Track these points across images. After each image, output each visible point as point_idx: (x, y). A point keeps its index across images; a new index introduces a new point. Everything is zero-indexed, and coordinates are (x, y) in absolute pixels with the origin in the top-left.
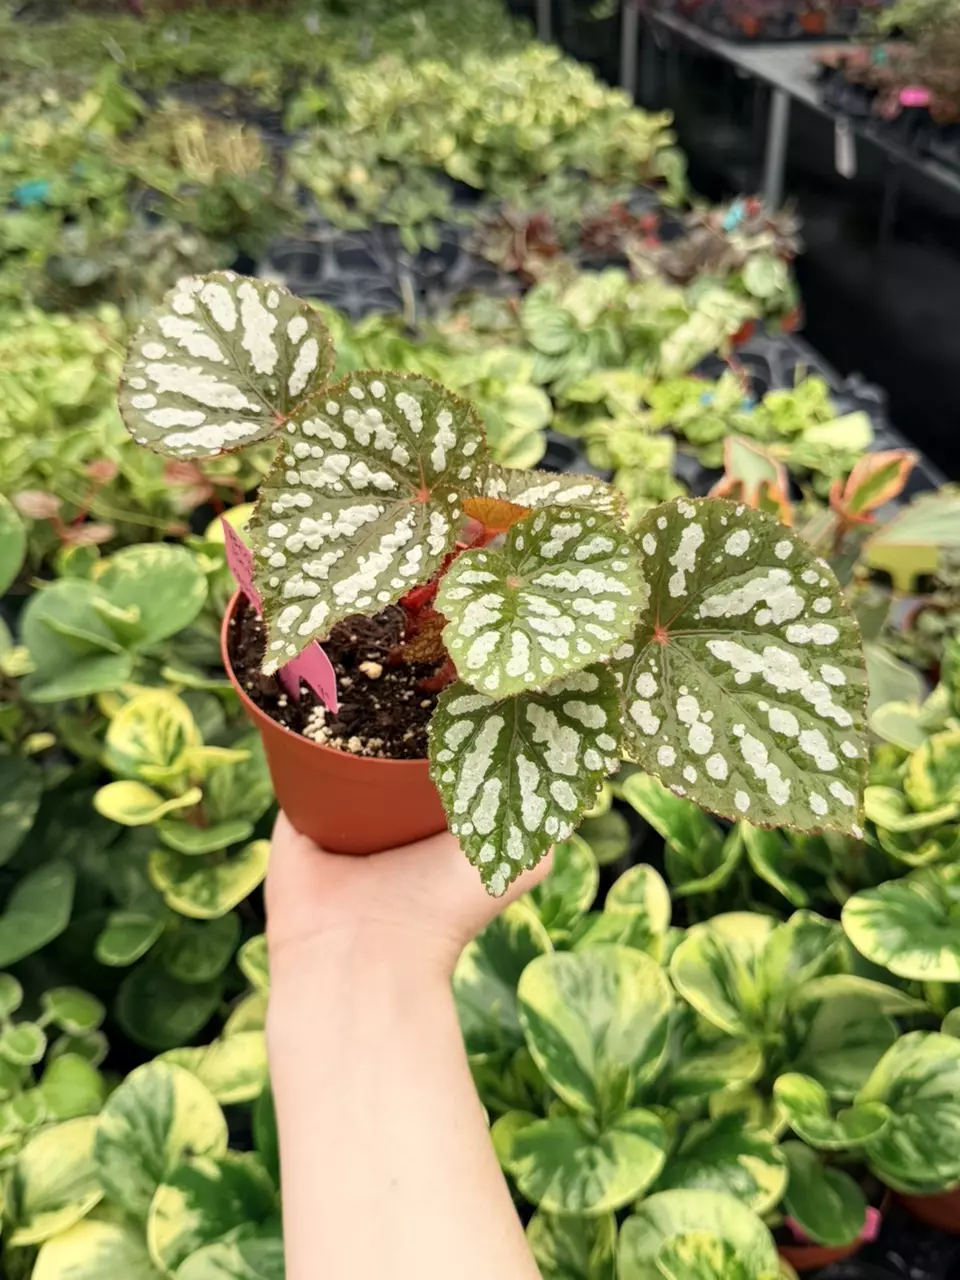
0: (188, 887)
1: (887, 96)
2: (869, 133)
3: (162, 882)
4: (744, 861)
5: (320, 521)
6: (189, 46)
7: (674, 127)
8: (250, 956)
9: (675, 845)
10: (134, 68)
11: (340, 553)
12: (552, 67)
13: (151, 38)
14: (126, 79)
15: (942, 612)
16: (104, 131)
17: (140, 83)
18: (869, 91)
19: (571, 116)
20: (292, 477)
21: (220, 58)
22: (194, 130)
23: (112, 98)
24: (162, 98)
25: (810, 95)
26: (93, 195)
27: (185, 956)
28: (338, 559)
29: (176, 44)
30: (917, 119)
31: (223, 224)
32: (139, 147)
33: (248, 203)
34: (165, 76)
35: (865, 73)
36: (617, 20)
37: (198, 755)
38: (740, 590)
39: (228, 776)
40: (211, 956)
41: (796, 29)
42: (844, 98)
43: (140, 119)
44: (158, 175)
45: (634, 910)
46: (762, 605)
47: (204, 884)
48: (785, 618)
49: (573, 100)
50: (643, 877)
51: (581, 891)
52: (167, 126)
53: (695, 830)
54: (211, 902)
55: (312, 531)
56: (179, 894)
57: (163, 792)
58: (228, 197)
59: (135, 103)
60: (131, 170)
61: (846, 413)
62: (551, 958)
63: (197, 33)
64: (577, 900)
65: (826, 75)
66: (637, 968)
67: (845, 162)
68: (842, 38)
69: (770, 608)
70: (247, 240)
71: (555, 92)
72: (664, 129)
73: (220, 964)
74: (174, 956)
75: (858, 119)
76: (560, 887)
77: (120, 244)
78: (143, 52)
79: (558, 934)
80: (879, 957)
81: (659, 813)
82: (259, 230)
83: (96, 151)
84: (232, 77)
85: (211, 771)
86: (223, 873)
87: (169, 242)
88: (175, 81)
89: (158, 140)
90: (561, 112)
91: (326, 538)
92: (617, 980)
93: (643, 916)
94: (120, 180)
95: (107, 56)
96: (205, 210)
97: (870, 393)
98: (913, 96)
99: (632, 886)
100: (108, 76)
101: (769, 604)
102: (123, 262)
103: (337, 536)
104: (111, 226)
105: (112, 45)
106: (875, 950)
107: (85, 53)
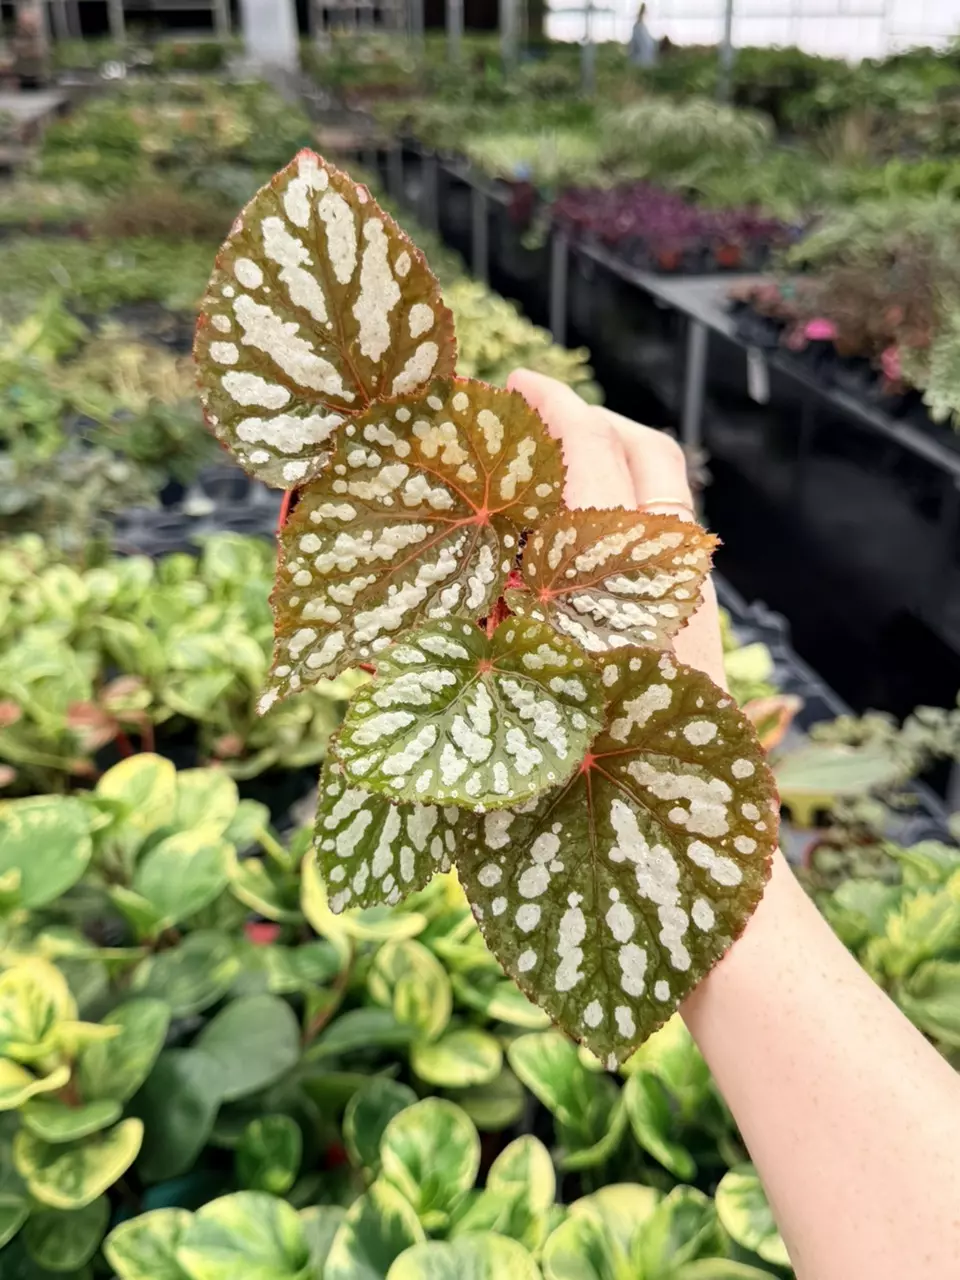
0: (53, 1172)
1: (793, 330)
2: (779, 363)
3: (26, 1167)
4: (628, 1132)
5: (359, 540)
6: (131, 272)
7: (590, 363)
8: (117, 1245)
9: (562, 1114)
10: (79, 292)
11: (372, 578)
12: (479, 302)
13: (98, 263)
14: (69, 305)
15: (838, 848)
16: (44, 356)
17: (83, 308)
18: (778, 323)
19: (494, 351)
20: (339, 486)
21: (165, 284)
22: (130, 357)
23: (53, 324)
24: (105, 321)
25: (725, 326)
26: (28, 420)
27: (52, 1242)
28: (369, 584)
29: (121, 270)
30: (823, 350)
31: (155, 451)
32: (76, 373)
33: (179, 432)
34: (106, 301)
35: (773, 308)
36: (546, 252)
37: (71, 1031)
38: (674, 776)
39: (103, 1051)
40: (79, 1243)
41: (711, 262)
42: (756, 330)
43: (80, 344)
44: (92, 401)
45: (514, 1189)
46: (685, 803)
47: (70, 1169)
48: (699, 830)
49: (497, 336)
50: (526, 1151)
51: (462, 1168)
52: (105, 352)
53: (582, 1098)
54: (75, 1190)
55: (348, 548)
56: (42, 1179)
57: (33, 1069)
58: (160, 427)
59: (76, 327)
60: (68, 396)
61: (748, 643)
62: (423, 1248)
63: (142, 259)
64: (457, 1177)
65: (738, 307)
66: (508, 1258)
67: (759, 387)
68: (754, 270)
69: (690, 813)
70: (178, 467)
71: (480, 328)
72: (581, 364)
73: (88, 1250)
74: (39, 1244)
75: (769, 350)
76: (441, 1165)
77: (48, 471)
78: (88, 277)
79: (435, 1219)
80: (751, 1241)
81: (545, 1080)
82: (189, 457)
83: (34, 374)
84: (175, 302)
85: (83, 1047)
86: (91, 1155)
87: (100, 469)
88: (119, 305)
89: (95, 365)
90: (483, 348)
91: (361, 560)
92: (489, 1271)
93: (523, 1196)
94: (55, 406)
95: (53, 280)
96: (137, 439)
97: (773, 621)
98: (819, 329)
99: (517, 1161)
100: (50, 303)
101: (692, 807)
102: (51, 490)
103: (373, 559)
104: (42, 452)
105: (58, 269)
106: (747, 1232)
107: (30, 277)
